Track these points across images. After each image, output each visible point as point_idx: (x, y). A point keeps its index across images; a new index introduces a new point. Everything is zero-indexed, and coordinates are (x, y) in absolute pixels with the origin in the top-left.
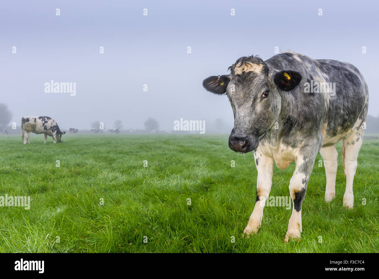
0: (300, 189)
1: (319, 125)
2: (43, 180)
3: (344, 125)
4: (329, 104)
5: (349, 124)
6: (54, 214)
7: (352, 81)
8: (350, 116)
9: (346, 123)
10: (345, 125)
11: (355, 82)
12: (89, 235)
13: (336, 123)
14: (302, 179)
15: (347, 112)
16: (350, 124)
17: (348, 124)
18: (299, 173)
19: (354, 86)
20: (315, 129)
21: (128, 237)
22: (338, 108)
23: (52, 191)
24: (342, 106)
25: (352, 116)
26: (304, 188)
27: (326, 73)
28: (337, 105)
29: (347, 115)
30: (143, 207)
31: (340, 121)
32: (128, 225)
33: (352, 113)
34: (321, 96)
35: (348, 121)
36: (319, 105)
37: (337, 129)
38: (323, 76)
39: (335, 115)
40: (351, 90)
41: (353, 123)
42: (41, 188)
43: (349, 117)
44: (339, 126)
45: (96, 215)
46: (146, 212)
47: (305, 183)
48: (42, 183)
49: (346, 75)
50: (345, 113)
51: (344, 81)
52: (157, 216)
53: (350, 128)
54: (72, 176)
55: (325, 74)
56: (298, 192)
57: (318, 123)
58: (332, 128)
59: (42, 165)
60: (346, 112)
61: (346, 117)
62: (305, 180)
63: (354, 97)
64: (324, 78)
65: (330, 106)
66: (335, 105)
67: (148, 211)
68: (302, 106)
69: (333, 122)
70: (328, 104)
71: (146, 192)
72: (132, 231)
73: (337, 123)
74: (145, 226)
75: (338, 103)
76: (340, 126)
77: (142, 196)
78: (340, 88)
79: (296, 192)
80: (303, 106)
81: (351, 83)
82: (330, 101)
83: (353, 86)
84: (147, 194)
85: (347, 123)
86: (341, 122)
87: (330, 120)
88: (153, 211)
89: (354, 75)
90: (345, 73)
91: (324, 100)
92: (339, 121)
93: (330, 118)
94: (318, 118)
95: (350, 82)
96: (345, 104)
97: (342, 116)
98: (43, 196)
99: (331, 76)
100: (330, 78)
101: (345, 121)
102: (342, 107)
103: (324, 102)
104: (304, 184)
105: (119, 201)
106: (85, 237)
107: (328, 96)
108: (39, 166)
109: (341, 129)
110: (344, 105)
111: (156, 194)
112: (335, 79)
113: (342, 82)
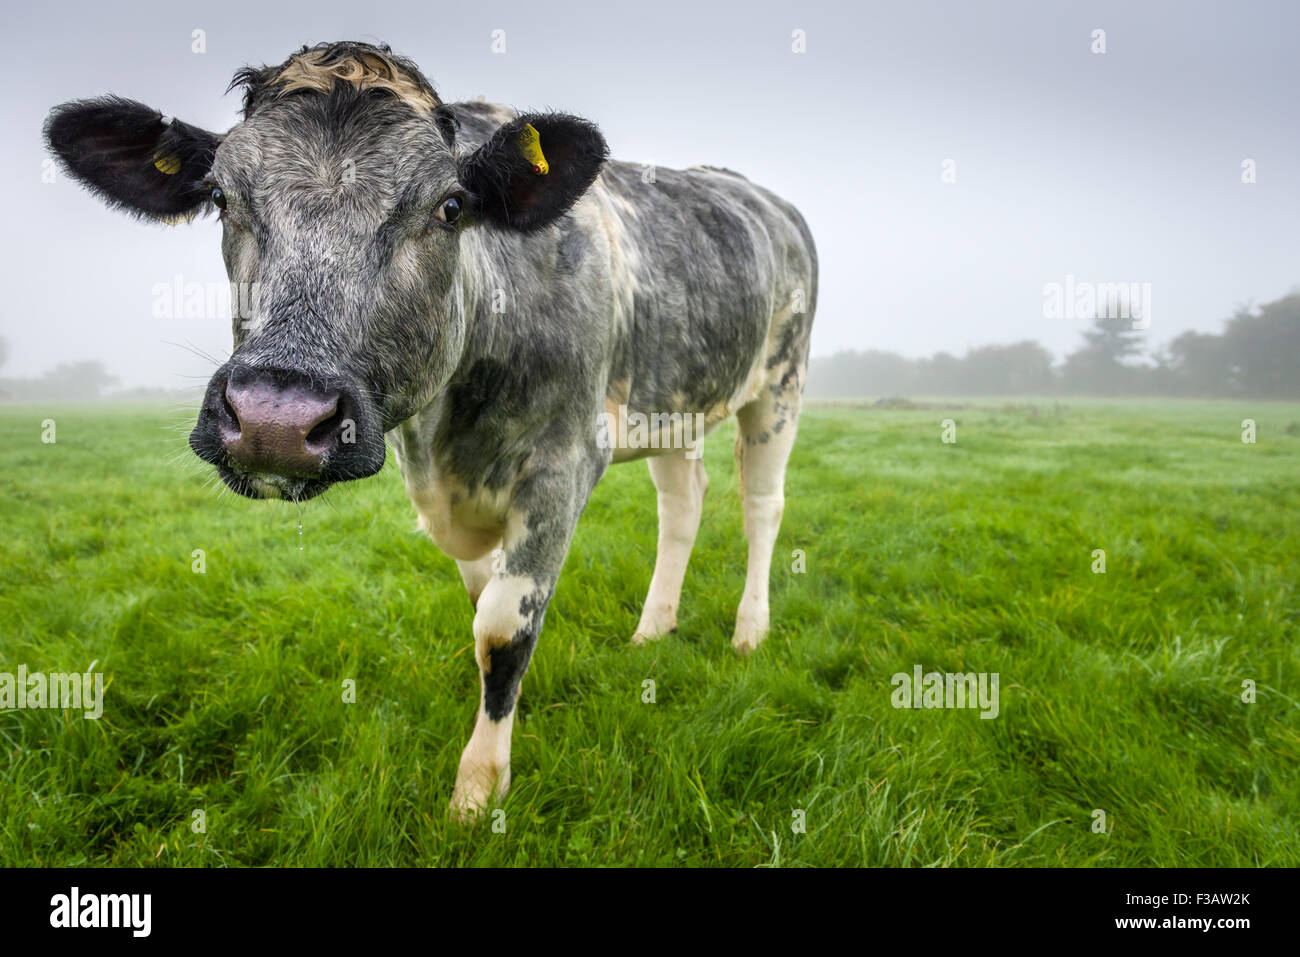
0: (510, 636)
1: (593, 388)
2: (94, 522)
3: (695, 387)
4: (632, 307)
5: (715, 385)
6: (117, 609)
7: (718, 236)
8: (714, 357)
9: (702, 379)
10: (699, 388)
11: (731, 242)
12: (215, 661)
13: (664, 380)
14: (520, 598)
15: (704, 341)
16: (718, 384)
17: (710, 386)
18: (511, 576)
19: (726, 256)
20: (577, 407)
21: (321, 660)
22: (669, 324)
23: (118, 551)
24: (686, 318)
25: (723, 357)
26: (527, 628)
27: (627, 196)
28: (664, 314)
29: (704, 351)
30: (367, 586)
31: (676, 371)
32: (322, 631)
33: (722, 347)
34: (599, 275)
35: (709, 374)
36: (592, 313)
37: (668, 401)
38: (614, 204)
39: (660, 348)
40: (716, 267)
41: (732, 385)
42: (88, 542)
43: (713, 360)
44: (675, 390)
45: (239, 610)
46: (375, 597)
47: (531, 614)
48: (90, 532)
49: (699, 215)
50: (698, 343)
51: (693, 234)
52: (401, 604)
53: (718, 400)
54: (178, 510)
55: (621, 198)
56: (501, 644)
57: (590, 383)
58: (651, 396)
59: (94, 482)
60: (700, 342)
61: (703, 359)
62: (533, 601)
63: (726, 292)
64: (618, 211)
65: (635, 318)
66: (655, 313)
67: (380, 593)
68: (533, 315)
69: (652, 375)
70: (629, 312)
71: (378, 546)
72: (331, 644)
73: (667, 380)
74: (370, 630)
75: (670, 306)
76: (679, 392)
77: (367, 557)
78: (678, 253)
79: (496, 645)
80: (538, 314)
81: (716, 245)
82: (637, 298)
83: (722, 253)
84: (379, 552)
85: (706, 381)
86: (681, 376)
87: (641, 370)
88: (394, 593)
89: (731, 219)
90: (696, 209)
91: (612, 294)
92: (676, 373)
93: (642, 363)
94: (587, 365)
95: (711, 241)
96: (695, 313)
97: (687, 356)
98: (92, 563)
99: (646, 209)
100: (641, 214)
101: (697, 373)
102: (682, 320)
103: (612, 300)
104: (526, 615)
105: (304, 572)
106: (204, 665)
107: (627, 277)
108: (84, 485)
109: (685, 402)
110: (691, 316)
111: (404, 552)
112: (661, 220)
113: (687, 235)
